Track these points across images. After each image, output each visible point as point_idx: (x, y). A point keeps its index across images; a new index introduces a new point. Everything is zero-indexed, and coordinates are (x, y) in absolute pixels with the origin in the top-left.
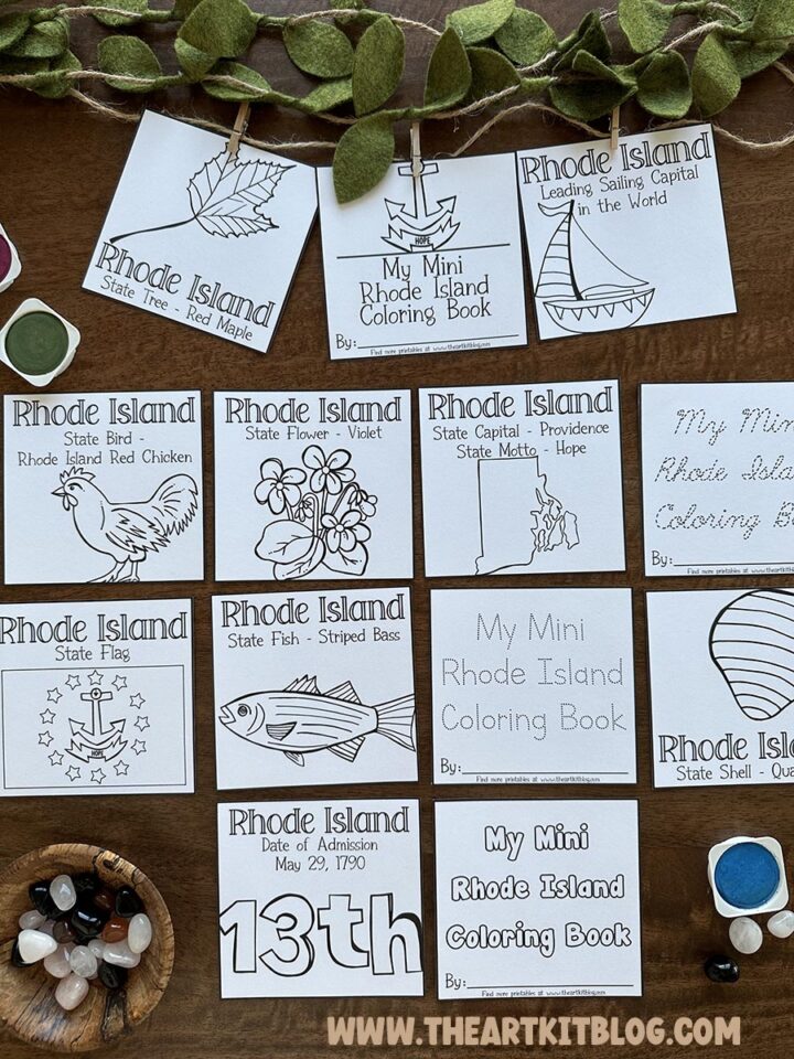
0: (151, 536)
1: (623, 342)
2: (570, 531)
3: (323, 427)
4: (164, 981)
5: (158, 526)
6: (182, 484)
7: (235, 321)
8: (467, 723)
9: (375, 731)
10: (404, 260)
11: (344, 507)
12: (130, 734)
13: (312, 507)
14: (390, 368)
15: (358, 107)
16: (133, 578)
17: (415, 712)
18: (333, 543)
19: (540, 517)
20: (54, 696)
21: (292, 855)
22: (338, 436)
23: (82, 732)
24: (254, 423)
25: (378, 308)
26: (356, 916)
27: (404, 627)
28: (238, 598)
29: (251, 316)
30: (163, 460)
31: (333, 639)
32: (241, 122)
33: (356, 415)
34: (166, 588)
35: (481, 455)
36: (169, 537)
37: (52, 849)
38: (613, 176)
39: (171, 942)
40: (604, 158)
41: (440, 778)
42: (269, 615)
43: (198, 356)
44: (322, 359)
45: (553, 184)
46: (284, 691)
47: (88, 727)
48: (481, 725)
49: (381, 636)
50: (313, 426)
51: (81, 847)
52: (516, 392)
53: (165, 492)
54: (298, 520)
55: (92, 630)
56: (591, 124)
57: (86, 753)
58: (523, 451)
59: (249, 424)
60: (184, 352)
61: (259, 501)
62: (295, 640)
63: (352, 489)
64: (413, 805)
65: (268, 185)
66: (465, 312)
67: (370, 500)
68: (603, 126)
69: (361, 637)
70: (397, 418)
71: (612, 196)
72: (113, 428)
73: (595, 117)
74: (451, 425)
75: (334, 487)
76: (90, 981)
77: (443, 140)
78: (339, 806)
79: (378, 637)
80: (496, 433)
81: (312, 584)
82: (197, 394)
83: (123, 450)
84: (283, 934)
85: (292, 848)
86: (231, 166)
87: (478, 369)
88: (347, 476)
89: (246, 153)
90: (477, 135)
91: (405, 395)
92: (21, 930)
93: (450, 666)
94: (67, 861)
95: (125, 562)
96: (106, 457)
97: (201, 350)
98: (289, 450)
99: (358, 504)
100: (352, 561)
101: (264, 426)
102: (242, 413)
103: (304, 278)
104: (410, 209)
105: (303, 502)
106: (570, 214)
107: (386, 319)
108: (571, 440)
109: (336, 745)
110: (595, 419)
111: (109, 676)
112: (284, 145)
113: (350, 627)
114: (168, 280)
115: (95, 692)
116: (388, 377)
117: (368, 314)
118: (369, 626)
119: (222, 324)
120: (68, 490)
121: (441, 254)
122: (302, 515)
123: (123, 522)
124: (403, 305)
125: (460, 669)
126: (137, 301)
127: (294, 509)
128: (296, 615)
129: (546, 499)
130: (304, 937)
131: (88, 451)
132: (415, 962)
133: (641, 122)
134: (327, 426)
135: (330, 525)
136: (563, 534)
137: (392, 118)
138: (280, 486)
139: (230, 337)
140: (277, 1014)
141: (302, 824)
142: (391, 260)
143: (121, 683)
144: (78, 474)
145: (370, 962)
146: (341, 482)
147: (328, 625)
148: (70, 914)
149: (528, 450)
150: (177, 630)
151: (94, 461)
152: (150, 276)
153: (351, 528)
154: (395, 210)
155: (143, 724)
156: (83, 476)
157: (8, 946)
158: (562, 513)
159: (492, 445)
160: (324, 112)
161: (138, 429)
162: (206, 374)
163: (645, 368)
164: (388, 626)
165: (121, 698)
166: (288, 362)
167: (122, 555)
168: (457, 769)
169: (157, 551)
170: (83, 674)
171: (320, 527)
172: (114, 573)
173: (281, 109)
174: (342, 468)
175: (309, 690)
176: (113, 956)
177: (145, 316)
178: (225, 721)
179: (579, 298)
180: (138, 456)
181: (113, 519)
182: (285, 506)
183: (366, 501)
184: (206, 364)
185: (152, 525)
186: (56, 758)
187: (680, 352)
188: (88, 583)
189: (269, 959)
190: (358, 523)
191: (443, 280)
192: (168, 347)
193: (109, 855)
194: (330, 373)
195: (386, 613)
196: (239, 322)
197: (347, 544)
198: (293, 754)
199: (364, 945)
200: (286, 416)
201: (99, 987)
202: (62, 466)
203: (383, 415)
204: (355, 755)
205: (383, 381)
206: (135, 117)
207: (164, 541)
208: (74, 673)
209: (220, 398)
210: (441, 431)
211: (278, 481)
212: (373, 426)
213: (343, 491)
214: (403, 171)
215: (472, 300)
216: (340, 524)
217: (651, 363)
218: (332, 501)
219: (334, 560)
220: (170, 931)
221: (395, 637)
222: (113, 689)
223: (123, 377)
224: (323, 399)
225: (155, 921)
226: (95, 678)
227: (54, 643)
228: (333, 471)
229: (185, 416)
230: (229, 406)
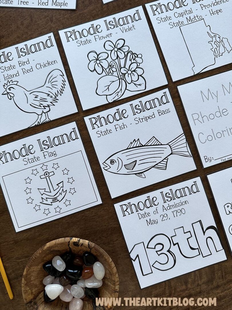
0: (49, 99)
2: (227, 45)
3: (109, 32)
4: (117, 287)
5: (51, 95)
6: (56, 73)
8: (210, 138)
9: (172, 154)
11: (128, 63)
12: (67, 187)
13: (115, 67)
16: (47, 120)
17: (186, 140)
18: (129, 80)
19: (213, 43)
20: (28, 181)
21: (153, 217)
22: (116, 34)
23: (45, 193)
24: (79, 39)
26: (188, 235)
27: (171, 106)
28: (95, 115)
30: (45, 66)
31: (141, 121)
33: (122, 23)
35: (180, 24)
36: (57, 98)
37: (48, 245)
41: (206, 165)
42: (111, 119)
43: (48, 19)
46: (127, 149)
47: (47, 190)
48: (216, 137)
50: (105, 33)
51: (61, 240)
53: (49, 79)
54: (110, 74)
55: (37, 148)
57: (50, 201)
58: (196, 18)
59: (77, 40)
60: (41, 19)
61: (91, 71)
62: (125, 126)
63: (129, 54)
64: (198, 180)
67: (139, 56)
69: (153, 116)
70: (140, 19)
72: (20, 59)
74: (163, 15)
75: (121, 55)
76: (82, 299)
78: (166, 190)
79: (160, 114)
80: (183, 14)
81: (125, 100)
82: (51, 34)
83: (27, 67)
84: (159, 253)
85: (152, 214)
88: (126, 49)
91: (140, 8)
92: (45, 286)
93: (196, 116)
94: (56, 249)
95: (42, 114)
96: (21, 72)
97: (48, 16)
98: (97, 46)
99: (134, 60)
100: (139, 85)
101: (84, 39)
102: (73, 36)
105: (110, 66)
108: (215, 8)
109: (157, 165)
111: (50, 165)
113: (147, 113)
115: (46, 174)
116: (130, 4)
118: (155, 110)
119: (54, 3)
120: (8, 91)
122: (111, 71)
123: (36, 97)
125: (200, 116)
126: (15, 4)
127: (107, 70)
128: (122, 115)
129: (213, 35)
130: (169, 251)
131: (12, 72)
132: (219, 246)
134: (111, 31)
135: (125, 72)
136: (224, 47)
138: (98, 62)
139: (59, 7)
140: (167, 288)
141: (153, 202)
143: (56, 166)
144: (11, 83)
145: (200, 253)
146: (124, 52)
147: (137, 115)
148: (65, 272)
149: (199, 17)
150: (73, 137)
151: (16, 76)
153: (134, 71)
155: (71, 180)
156: (13, 83)
157: (41, 295)
158: (221, 39)
159: (183, 19)
161: (31, 56)
162: (53, 25)
164: (163, 108)
165: (58, 173)
166: (86, 10)
167: (39, 112)
168: (212, 159)
169: (54, 105)
170: (38, 167)
171: (121, 74)
172: (39, 120)
174: (123, 46)
175: (137, 146)
176: (90, 285)
177: (20, 10)
178: (106, 168)
180: (34, 68)
181: (31, 97)
182: (103, 70)
183: (137, 57)
184: (52, 21)
185: (48, 95)
186: (37, 208)
188: (28, 128)
189: (157, 265)
190: (137, 68)
193: (75, 239)
194: (105, 9)
195: (161, 103)
197: (135, 78)
198: (139, 174)
199: (195, 245)
200: (92, 32)
201: (87, 301)
202: (3, 82)
203: (133, 19)
204: (166, 166)
207: (56, 100)
208: (34, 168)
209: (62, 33)
210: (160, 19)
211: (97, 60)
212: (130, 25)
213: (126, 56)
216: (129, 70)
218: (122, 62)
219: (131, 87)
220: (113, 265)
221: (168, 111)
222: (54, 170)
223: (18, 37)
224: (105, 21)
225: (104, 263)
226: (44, 168)
227: (21, 158)
228: (119, 49)
229: (49, 45)
230: (66, 35)
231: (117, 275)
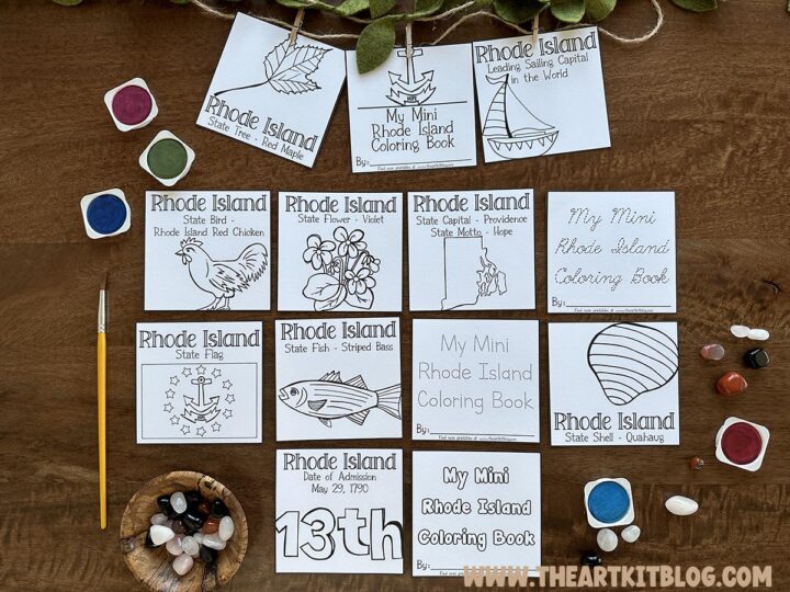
0: (238, 282)
1: (538, 166)
2: (501, 283)
3: (347, 215)
4: (241, 557)
5: (242, 276)
6: (258, 249)
7: (292, 147)
8: (434, 402)
9: (376, 406)
10: (400, 111)
11: (359, 266)
12: (222, 405)
13: (339, 265)
14: (389, 179)
15: (373, 13)
16: (226, 308)
17: (401, 395)
18: (352, 288)
19: (483, 275)
20: (175, 381)
21: (323, 483)
22: (356, 221)
23: (191, 404)
24: (303, 212)
25: (383, 141)
26: (362, 523)
27: (396, 342)
28: (292, 322)
29: (303, 144)
30: (246, 234)
31: (351, 349)
32: (298, 21)
33: (368, 208)
34: (247, 314)
35: (446, 234)
36: (249, 283)
37: (173, 474)
38: (533, 59)
39: (246, 534)
40: (528, 47)
41: (416, 436)
42: (311, 333)
43: (269, 169)
44: (346, 173)
45: (496, 63)
46: (320, 380)
47: (196, 401)
48: (442, 404)
49: (381, 347)
50: (341, 214)
51: (191, 474)
52: (469, 195)
53: (247, 256)
54: (330, 274)
55: (200, 340)
56: (520, 25)
57: (194, 417)
58: (473, 232)
59: (300, 213)
60: (260, 166)
61: (306, 262)
62: (327, 349)
63: (364, 255)
64: (399, 453)
65: (315, 61)
66: (438, 144)
67: (376, 262)
68: (528, 27)
69: (369, 348)
70: (394, 211)
71: (533, 72)
72: (215, 213)
73: (523, 21)
74: (428, 215)
75: (353, 253)
76: (194, 559)
77: (426, 34)
78: (352, 452)
79: (379, 348)
80: (456, 221)
81: (338, 314)
82: (268, 193)
83: (221, 227)
84: (315, 533)
85: (323, 478)
86: (291, 49)
87: (446, 180)
88: (362, 246)
89: (302, 41)
90: (448, 31)
91: (399, 196)
92: (152, 525)
93: (424, 367)
94: (181, 482)
95: (221, 298)
96: (210, 232)
97: (271, 165)
98: (325, 230)
99: (368, 264)
100: (363, 300)
101: (310, 214)
102: (296, 206)
103: (337, 121)
104: (404, 78)
105: (334, 262)
106: (506, 82)
107: (388, 148)
108: (503, 226)
109: (352, 414)
110: (518, 213)
111: (210, 369)
112: (326, 36)
113: (362, 341)
114: (250, 121)
115: (200, 379)
116: (388, 184)
117: (377, 145)
118: (373, 341)
119: (285, 149)
120: (185, 252)
121: (424, 107)
122: (332, 270)
123: (220, 273)
124: (399, 139)
125: (430, 369)
126: (231, 133)
127: (328, 267)
128: (328, 333)
129: (486, 263)
130: (329, 535)
131: (199, 227)
132: (398, 552)
133: (553, 25)
134: (349, 215)
135: (350, 277)
136: (497, 285)
137: (395, 20)
138: (319, 252)
139: (290, 158)
140: (311, 583)
141: (329, 464)
142: (392, 111)
143: (217, 373)
144: (192, 242)
145: (370, 552)
146: (358, 250)
147: (348, 340)
148: (184, 514)
149: (476, 232)
150: (253, 341)
151: (202, 234)
152: (239, 118)
153: (363, 280)
154: (395, 79)
155: (231, 399)
156: (195, 243)
157: (143, 536)
158: (497, 273)
159: (454, 229)
160: (351, 16)
161: (230, 214)
162: (274, 181)
163: (551, 182)
164: (385, 341)
165: (218, 383)
166: (325, 174)
167: (219, 293)
168: (427, 431)
169: (241, 291)
170: (193, 368)
171: (344, 278)
172: (214, 305)
173: (324, 13)
174: (359, 241)
175: (335, 380)
176: (210, 542)
177: (236, 143)
178: (282, 398)
179: (510, 136)
180: (230, 231)
181: (214, 271)
182: (322, 264)
183: (373, 262)
184: (274, 173)
185: (238, 275)
186: (175, 420)
187: (574, 172)
188: (198, 311)
189: (307, 548)
190: (368, 277)
191: (424, 124)
192: (250, 163)
193: (208, 479)
194: (351, 181)
195: (384, 333)
196: (295, 148)
197: (361, 289)
198: (324, 419)
199: (366, 540)
200: (324, 208)
201: (200, 563)
202: (182, 236)
203: (385, 208)
204: (363, 421)
205: (385, 187)
206: (232, 16)
207: (246, 285)
208: (187, 367)
209: (282, 196)
210: (421, 219)
211: (318, 249)
212: (378, 215)
213: (359, 256)
214: (400, 54)
215: (443, 137)
216: (356, 276)
217: (555, 178)
218: (352, 262)
219: (352, 299)
220: (245, 526)
221: (390, 348)
222: (212, 377)
223: (221, 181)
224: (347, 198)
225: (236, 521)
226: (201, 370)
227: (175, 347)
228: (353, 243)
229: (260, 206)
230: (288, 201)
231: (246, 542)
